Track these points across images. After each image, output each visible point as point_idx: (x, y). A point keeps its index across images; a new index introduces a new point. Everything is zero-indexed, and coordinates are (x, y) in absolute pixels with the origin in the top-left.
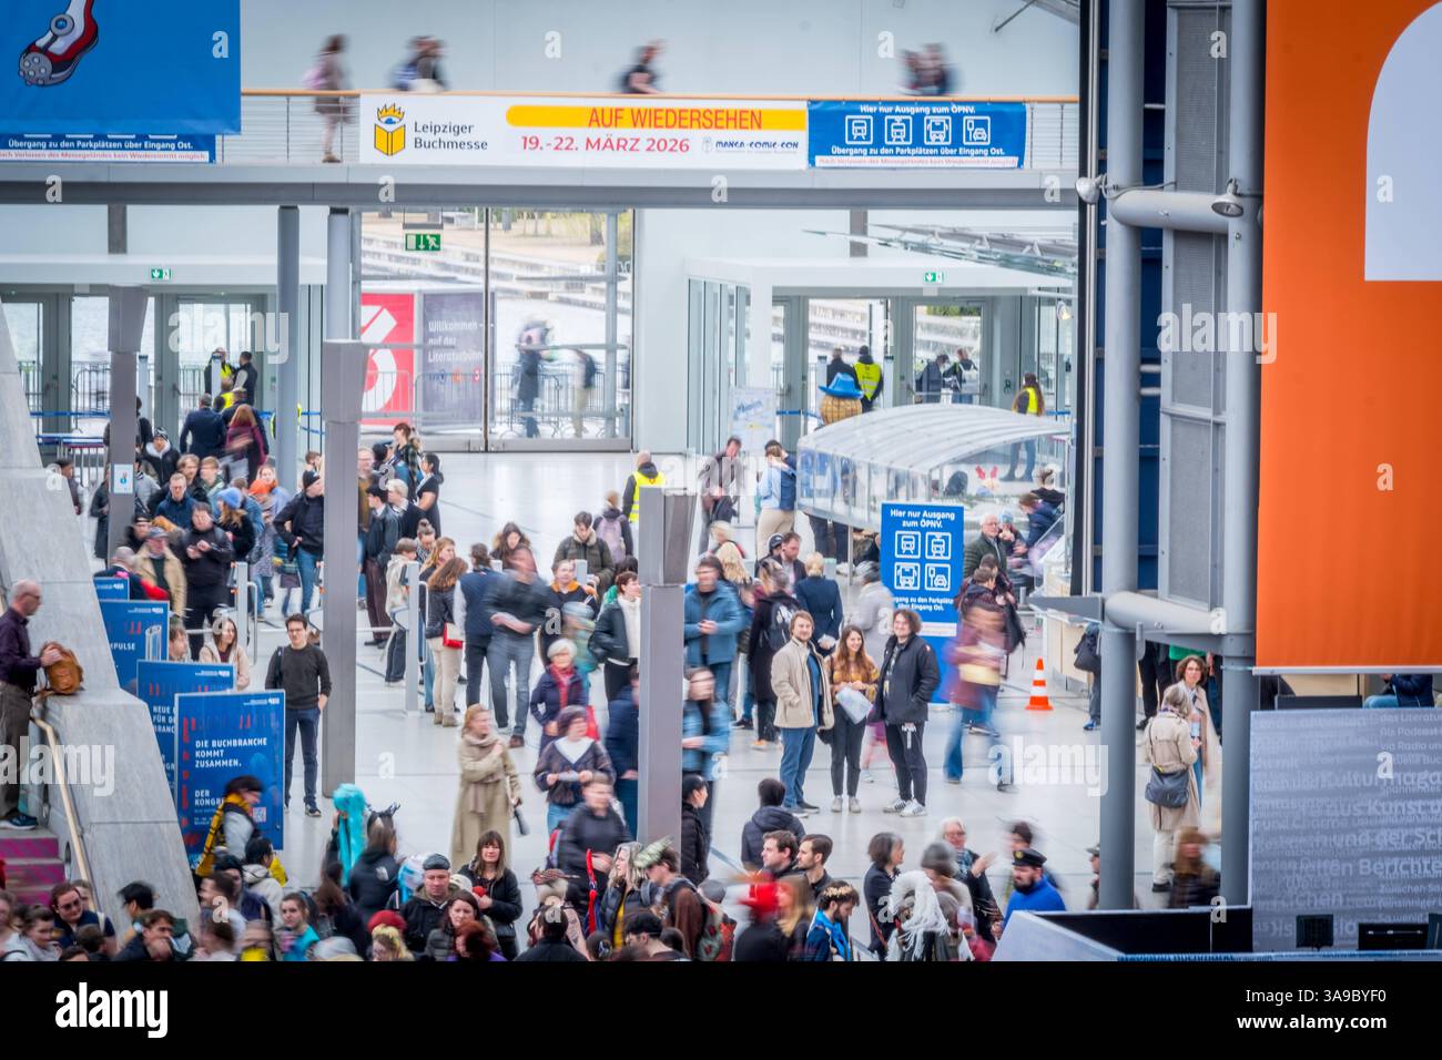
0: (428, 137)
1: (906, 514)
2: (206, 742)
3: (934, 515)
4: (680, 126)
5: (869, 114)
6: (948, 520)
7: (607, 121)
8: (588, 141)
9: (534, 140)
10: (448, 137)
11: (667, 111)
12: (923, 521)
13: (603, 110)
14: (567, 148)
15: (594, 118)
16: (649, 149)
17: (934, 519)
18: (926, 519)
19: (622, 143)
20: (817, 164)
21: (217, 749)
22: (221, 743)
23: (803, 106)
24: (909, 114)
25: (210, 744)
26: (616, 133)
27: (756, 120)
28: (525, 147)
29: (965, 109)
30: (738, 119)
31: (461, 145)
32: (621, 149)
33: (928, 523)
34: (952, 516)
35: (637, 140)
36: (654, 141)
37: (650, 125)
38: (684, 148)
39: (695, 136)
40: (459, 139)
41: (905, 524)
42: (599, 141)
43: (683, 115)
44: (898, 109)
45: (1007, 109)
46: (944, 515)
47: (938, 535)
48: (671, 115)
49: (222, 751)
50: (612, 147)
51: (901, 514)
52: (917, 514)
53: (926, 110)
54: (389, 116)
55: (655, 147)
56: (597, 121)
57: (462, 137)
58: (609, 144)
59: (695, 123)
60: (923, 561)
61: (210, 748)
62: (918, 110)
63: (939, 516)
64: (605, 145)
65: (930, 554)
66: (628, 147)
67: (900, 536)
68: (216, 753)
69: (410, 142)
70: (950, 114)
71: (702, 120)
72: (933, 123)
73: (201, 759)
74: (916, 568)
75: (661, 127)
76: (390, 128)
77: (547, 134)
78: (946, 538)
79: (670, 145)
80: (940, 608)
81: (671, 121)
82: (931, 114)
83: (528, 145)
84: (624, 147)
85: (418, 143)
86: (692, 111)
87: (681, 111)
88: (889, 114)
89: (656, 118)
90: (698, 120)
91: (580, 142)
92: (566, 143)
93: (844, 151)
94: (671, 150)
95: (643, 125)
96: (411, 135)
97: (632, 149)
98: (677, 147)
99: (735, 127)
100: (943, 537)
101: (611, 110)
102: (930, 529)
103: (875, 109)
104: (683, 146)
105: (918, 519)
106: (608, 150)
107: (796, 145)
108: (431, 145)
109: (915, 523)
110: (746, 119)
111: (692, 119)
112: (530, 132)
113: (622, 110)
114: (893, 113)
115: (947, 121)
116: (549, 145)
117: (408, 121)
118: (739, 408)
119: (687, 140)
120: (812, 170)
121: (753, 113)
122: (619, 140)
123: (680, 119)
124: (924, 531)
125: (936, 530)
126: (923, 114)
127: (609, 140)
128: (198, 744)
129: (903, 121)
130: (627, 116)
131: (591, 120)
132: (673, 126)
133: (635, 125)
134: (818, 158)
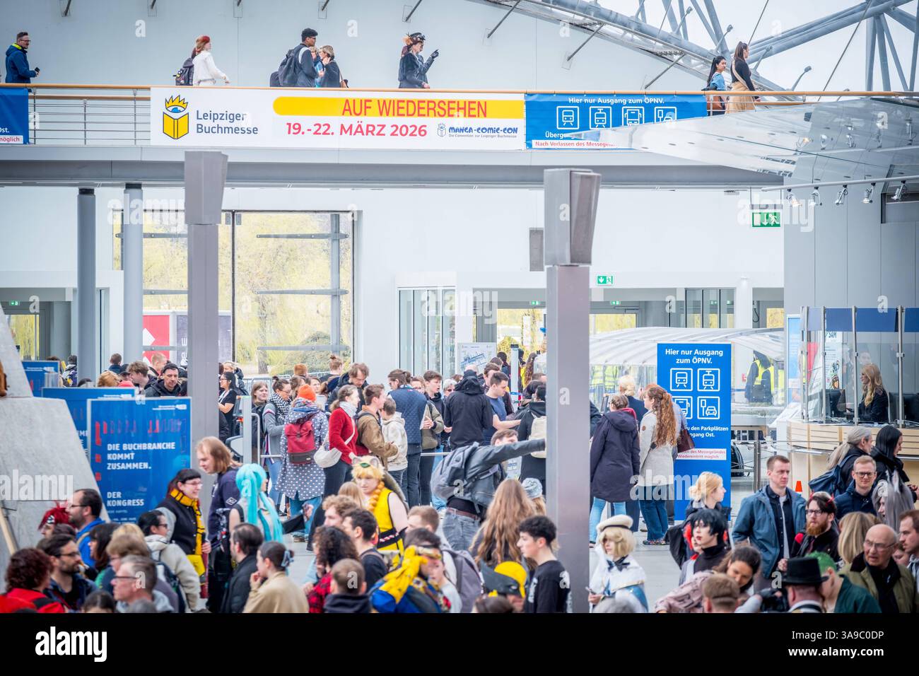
0: (208, 123)
1: (679, 353)
2: (118, 445)
3: (704, 352)
4: (419, 115)
5: (576, 104)
6: (717, 356)
7: (358, 111)
8: (342, 127)
9: (297, 126)
10: (225, 123)
11: (408, 102)
12: (695, 358)
13: (354, 101)
14: (324, 133)
15: (347, 108)
16: (393, 134)
17: (704, 356)
18: (698, 356)
19: (370, 128)
20: (534, 146)
21: (128, 452)
22: (131, 447)
23: (521, 98)
24: (609, 104)
25: (121, 447)
26: (365, 120)
27: (482, 109)
28: (289, 133)
29: (656, 100)
30: (468, 109)
31: (236, 130)
32: (369, 134)
33: (699, 360)
34: (721, 353)
35: (383, 126)
36: (397, 127)
37: (394, 115)
38: (423, 133)
39: (432, 122)
40: (234, 125)
41: (678, 361)
42: (351, 126)
43: (422, 105)
44: (600, 100)
45: (690, 100)
46: (714, 353)
47: (709, 370)
48: (411, 105)
49: (133, 454)
50: (362, 132)
51: (675, 352)
52: (690, 352)
53: (624, 101)
54: (175, 106)
55: (398, 132)
56: (349, 110)
57: (236, 124)
58: (359, 130)
59: (431, 112)
60: (695, 394)
61: (121, 451)
62: (617, 101)
63: (709, 353)
64: (356, 132)
65: (702, 387)
66: (375, 132)
67: (674, 372)
68: (127, 456)
69: (193, 128)
70: (643, 104)
71: (437, 109)
72: (629, 112)
73: (112, 461)
74: (689, 400)
75: (403, 115)
76: (176, 116)
77: (307, 122)
78: (715, 373)
79: (411, 130)
80: (712, 435)
81: (411, 111)
82: (628, 104)
83: (292, 130)
84: (372, 132)
85: (200, 129)
86: (429, 102)
87: (419, 102)
88: (592, 104)
89: (399, 108)
90: (433, 109)
91: (335, 128)
92: (323, 129)
93: (555, 135)
94: (411, 135)
95: (388, 114)
96: (193, 122)
97: (378, 134)
98: (417, 132)
99: (465, 116)
100: (713, 372)
101: (361, 101)
102: (701, 365)
103: (581, 100)
104: (422, 131)
105: (690, 357)
106: (359, 135)
107: (515, 130)
108: (210, 130)
109: (688, 361)
110: (474, 109)
111: (429, 109)
112: (293, 119)
113: (370, 101)
114: (596, 104)
115: (641, 110)
116: (309, 130)
117: (191, 110)
118: (466, 360)
119: (425, 126)
120: (530, 150)
121: (479, 103)
122: (368, 126)
123: (419, 108)
124: (695, 367)
125: (707, 365)
126: (621, 105)
127: (360, 126)
128: (110, 447)
129: (604, 110)
130: (374, 105)
131: (345, 110)
132: (412, 115)
133: (381, 113)
134: (534, 142)
